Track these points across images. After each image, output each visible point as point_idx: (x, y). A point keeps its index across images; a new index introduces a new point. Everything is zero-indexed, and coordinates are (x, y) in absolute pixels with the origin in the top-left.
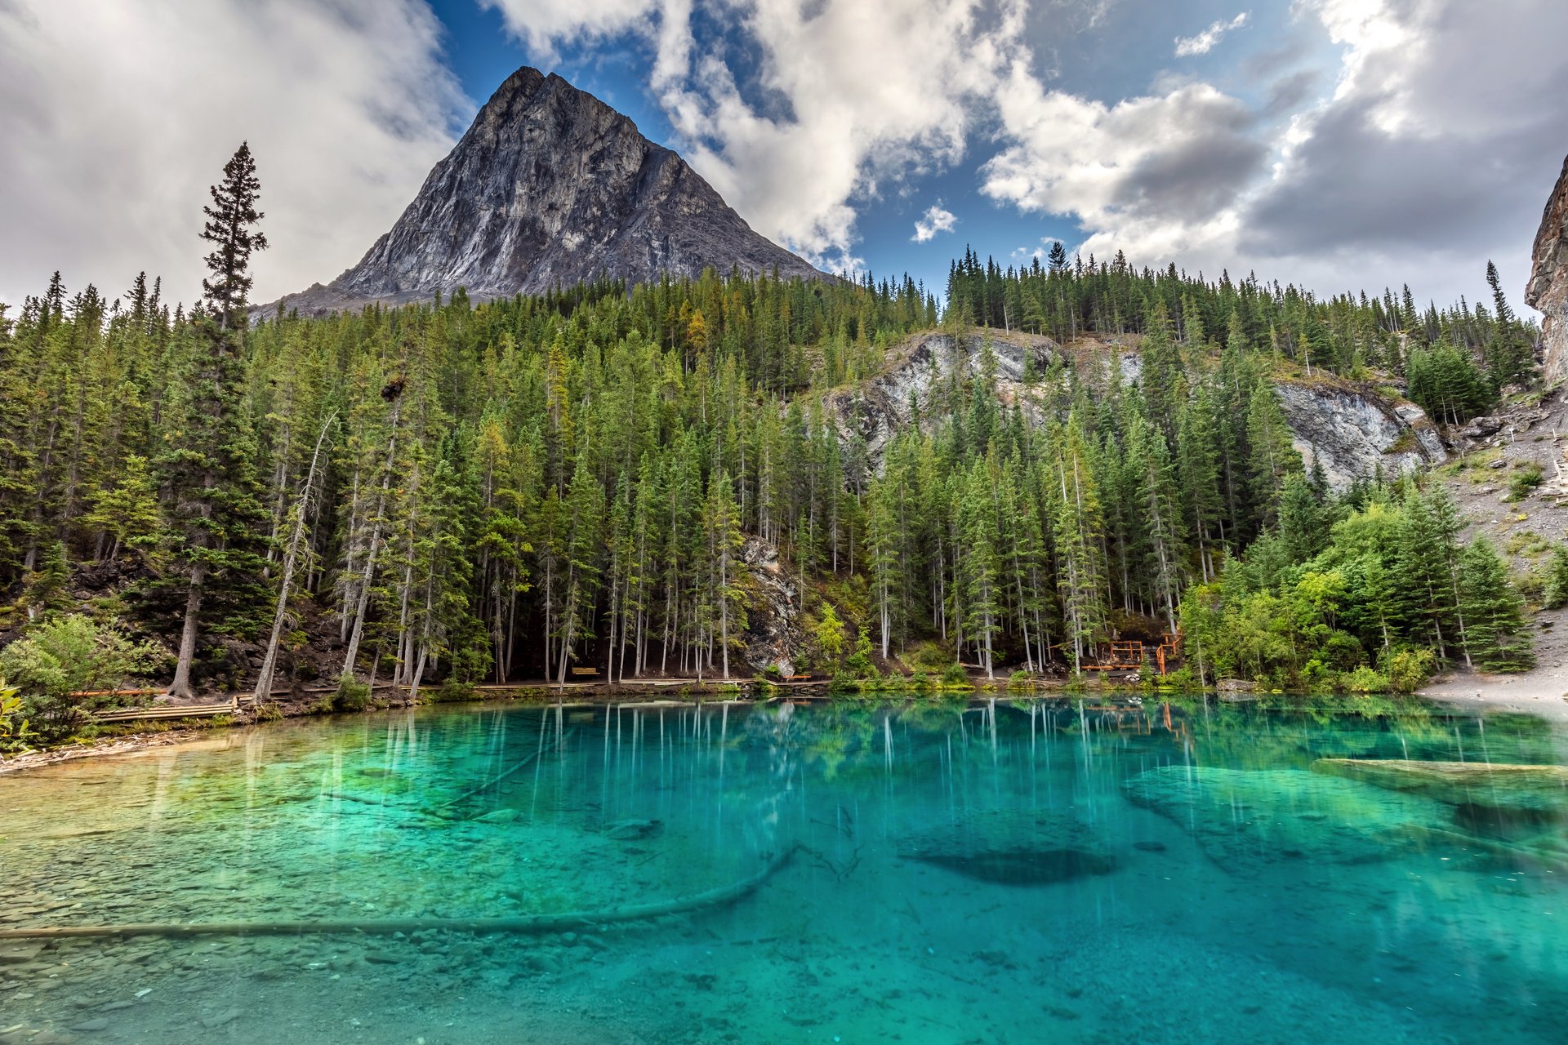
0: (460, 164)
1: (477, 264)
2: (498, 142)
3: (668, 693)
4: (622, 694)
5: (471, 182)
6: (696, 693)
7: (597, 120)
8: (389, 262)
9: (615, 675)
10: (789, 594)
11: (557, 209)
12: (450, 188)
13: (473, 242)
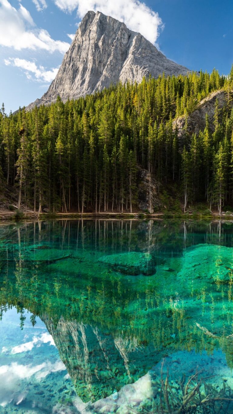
0: (72, 52)
1: (79, 86)
2: (83, 42)
3: (113, 216)
4: (100, 216)
5: (75, 58)
6: (121, 217)
7: (113, 26)
8: (55, 89)
9: (98, 211)
10: (154, 187)
11: (102, 63)
12: (70, 61)
13: (78, 79)
